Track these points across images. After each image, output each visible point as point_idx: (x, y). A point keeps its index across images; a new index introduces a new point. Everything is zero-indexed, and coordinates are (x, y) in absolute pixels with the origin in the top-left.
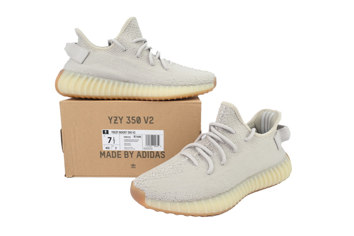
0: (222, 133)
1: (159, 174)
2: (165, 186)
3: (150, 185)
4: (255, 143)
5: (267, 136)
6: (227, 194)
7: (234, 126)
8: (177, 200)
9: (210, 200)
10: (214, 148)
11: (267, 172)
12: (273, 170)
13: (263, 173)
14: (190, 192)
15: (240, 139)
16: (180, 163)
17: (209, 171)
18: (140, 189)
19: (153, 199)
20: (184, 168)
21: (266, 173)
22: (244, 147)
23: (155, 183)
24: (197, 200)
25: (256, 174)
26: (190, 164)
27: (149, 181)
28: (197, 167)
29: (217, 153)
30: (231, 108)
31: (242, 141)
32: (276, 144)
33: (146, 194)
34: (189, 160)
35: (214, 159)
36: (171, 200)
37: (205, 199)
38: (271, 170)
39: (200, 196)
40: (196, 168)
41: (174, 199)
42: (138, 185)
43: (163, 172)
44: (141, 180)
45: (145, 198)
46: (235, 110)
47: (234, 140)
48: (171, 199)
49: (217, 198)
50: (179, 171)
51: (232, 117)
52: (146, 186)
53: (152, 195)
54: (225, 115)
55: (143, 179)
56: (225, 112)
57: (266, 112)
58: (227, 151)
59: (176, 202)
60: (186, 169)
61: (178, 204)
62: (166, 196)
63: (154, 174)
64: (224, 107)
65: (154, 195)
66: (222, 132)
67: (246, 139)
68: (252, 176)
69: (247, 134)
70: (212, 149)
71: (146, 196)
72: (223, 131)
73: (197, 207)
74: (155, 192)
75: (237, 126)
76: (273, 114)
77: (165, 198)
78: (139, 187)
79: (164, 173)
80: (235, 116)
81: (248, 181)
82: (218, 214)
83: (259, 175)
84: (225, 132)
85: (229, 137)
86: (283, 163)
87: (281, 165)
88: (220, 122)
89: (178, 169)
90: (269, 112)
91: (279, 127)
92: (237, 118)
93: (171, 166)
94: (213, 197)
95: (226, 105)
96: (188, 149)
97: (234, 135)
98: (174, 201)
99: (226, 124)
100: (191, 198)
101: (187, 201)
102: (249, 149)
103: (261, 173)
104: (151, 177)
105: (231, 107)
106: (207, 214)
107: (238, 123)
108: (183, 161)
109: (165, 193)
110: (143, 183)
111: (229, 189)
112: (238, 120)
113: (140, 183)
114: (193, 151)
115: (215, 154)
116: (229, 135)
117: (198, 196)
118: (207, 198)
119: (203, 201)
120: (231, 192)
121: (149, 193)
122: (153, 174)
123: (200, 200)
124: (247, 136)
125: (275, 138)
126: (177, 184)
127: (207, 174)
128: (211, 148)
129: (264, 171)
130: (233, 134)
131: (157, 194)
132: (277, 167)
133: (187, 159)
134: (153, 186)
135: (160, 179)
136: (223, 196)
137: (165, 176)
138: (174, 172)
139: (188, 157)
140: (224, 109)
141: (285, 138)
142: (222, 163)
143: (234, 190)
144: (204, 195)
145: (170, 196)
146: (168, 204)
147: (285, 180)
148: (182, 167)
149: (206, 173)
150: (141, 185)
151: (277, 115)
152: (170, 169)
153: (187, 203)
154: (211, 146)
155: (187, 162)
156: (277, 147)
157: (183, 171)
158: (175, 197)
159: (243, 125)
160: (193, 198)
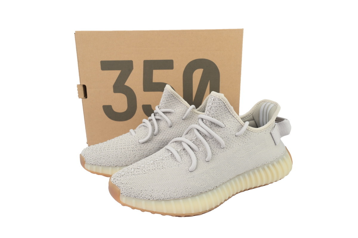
0: (210, 127)
1: (138, 170)
2: (142, 183)
3: (126, 182)
4: (248, 138)
5: (262, 131)
6: (210, 193)
7: (224, 119)
8: (153, 198)
9: (190, 199)
10: (201, 142)
11: (261, 170)
12: (268, 167)
13: (256, 171)
14: (168, 190)
15: (230, 134)
16: (162, 158)
17: (191, 168)
18: (116, 186)
19: (128, 196)
20: (165, 164)
21: (259, 171)
22: (233, 143)
23: (132, 179)
24: (175, 199)
25: (248, 172)
26: (172, 159)
27: (126, 177)
28: (179, 164)
29: (203, 148)
30: (219, 100)
31: (232, 136)
32: (273, 139)
33: (121, 191)
34: (172, 155)
35: (199, 154)
36: (147, 199)
37: (184, 198)
38: (266, 167)
39: (177, 195)
40: (177, 164)
41: (149, 197)
42: (114, 181)
43: (142, 167)
44: (118, 175)
45: (120, 195)
46: (224, 101)
47: (222, 134)
48: (147, 197)
49: (197, 197)
50: (159, 167)
51: (221, 109)
52: (122, 183)
53: (127, 192)
54: (213, 107)
55: (121, 175)
56: (214, 104)
57: (265, 103)
58: (214, 147)
59: (152, 200)
60: (167, 166)
61: (153, 203)
62: (141, 193)
63: (133, 170)
64: (213, 99)
65: (129, 192)
66: (209, 125)
67: (237, 134)
68: (243, 174)
69: (239, 128)
70: (198, 144)
71: (121, 192)
72: (212, 124)
73: (174, 206)
74: (130, 189)
75: (228, 119)
76: (272, 105)
77: (141, 195)
78: (115, 183)
79: (143, 169)
80: (225, 108)
81: (237, 179)
82: (197, 214)
83: (251, 173)
84: (213, 126)
85: (218, 131)
86: (280, 160)
87: (278, 162)
88: (208, 115)
89: (158, 165)
90: (268, 104)
91: (279, 120)
92: (228, 111)
93: (152, 162)
94: (193, 196)
95: (215, 95)
96: (175, 143)
97: (224, 129)
98: (150, 199)
99: (214, 117)
100: (168, 197)
101: (163, 200)
102: (239, 145)
103: (253, 170)
104: (129, 173)
105: (220, 98)
106: (185, 214)
107: (229, 115)
108: (166, 156)
109: (141, 190)
110: (119, 179)
111: (212, 188)
112: (229, 113)
113: (117, 179)
114: (179, 145)
115: (200, 150)
116: (218, 129)
117: (176, 194)
118: (186, 197)
119: (181, 201)
120: (215, 191)
121: (124, 190)
122: (131, 169)
123: (178, 199)
124: (239, 130)
125: (272, 132)
126: (155, 181)
127: (188, 172)
128: (197, 142)
129: (257, 168)
130: (222, 129)
131: (132, 191)
132: (273, 165)
133: (170, 154)
134: (129, 183)
135: (138, 175)
136: (204, 195)
137: (144, 172)
138: (154, 168)
139: (171, 152)
140: (212, 100)
141: (285, 132)
142: (206, 159)
143: (219, 189)
144: (183, 194)
145: (146, 194)
146: (143, 202)
147: (283, 178)
148: (163, 162)
149: (188, 170)
150: (117, 181)
151: (276, 106)
152: (150, 165)
153: (163, 202)
154: (198, 140)
155: (169, 157)
156: (274, 142)
157: (163, 167)
158: (150, 195)
159: (234, 118)
160: (170, 197)
